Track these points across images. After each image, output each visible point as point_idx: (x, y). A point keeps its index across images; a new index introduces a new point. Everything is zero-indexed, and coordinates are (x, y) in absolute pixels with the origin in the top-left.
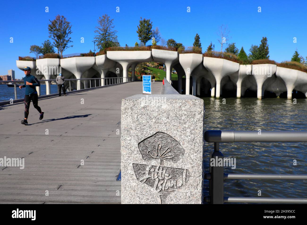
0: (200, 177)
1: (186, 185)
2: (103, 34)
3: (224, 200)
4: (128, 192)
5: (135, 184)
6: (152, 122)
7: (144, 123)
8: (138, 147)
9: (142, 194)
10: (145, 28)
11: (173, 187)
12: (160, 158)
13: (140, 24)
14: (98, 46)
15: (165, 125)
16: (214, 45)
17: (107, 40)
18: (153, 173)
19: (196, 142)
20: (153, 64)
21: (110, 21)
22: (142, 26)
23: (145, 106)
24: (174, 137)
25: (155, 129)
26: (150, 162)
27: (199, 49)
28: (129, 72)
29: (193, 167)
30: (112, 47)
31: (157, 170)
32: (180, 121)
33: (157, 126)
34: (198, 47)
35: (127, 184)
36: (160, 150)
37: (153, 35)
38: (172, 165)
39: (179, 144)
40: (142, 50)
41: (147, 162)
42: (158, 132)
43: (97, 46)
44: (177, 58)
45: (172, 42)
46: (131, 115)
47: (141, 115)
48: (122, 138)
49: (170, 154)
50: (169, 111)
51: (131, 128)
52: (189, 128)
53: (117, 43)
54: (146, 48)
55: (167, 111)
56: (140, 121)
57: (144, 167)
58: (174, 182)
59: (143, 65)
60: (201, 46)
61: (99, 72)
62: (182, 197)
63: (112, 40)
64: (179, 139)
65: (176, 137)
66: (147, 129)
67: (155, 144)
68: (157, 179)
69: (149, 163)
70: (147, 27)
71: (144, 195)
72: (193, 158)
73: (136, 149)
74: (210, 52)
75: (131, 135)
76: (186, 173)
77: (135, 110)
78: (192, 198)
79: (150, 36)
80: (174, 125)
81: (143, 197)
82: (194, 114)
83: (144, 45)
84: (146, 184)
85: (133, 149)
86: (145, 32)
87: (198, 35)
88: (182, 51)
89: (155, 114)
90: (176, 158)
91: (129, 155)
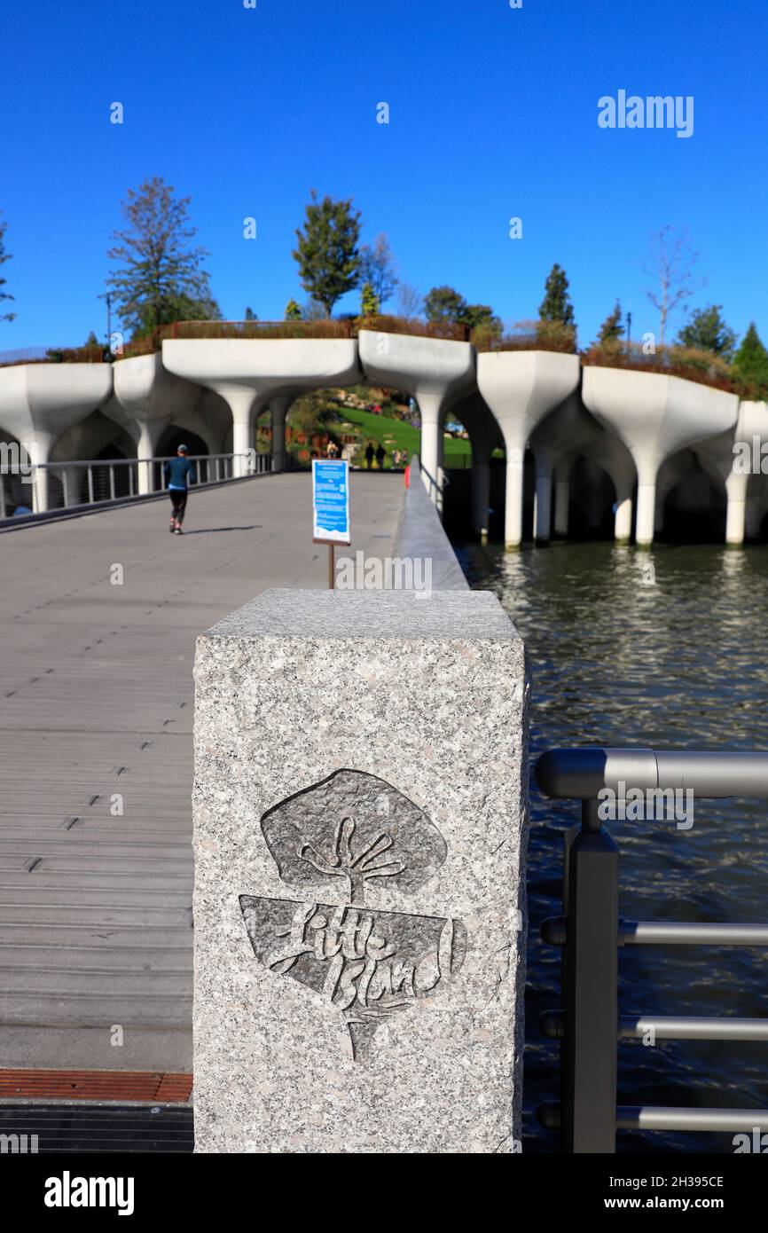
0: (507, 952)
1: (454, 983)
2: (147, 265)
3: (620, 1028)
4: (222, 1011)
5: (247, 978)
6: (316, 728)
7: (285, 733)
8: (263, 829)
9: (275, 1020)
10: (329, 237)
11: (399, 990)
12: (350, 876)
13: (308, 222)
14: (124, 318)
15: (369, 741)
16: (629, 315)
17: (165, 291)
18: (321, 933)
19: (492, 811)
20: (364, 397)
21: (176, 208)
22: (317, 229)
23: (290, 667)
24: (406, 789)
25: (329, 758)
26: (310, 889)
27: (566, 333)
28: (259, 432)
29: (479, 910)
30: (187, 322)
31: (335, 923)
32: (430, 725)
33: (337, 745)
34: (562, 322)
35: (218, 978)
36: (349, 844)
37: (365, 268)
38: (398, 903)
39: (423, 817)
40: (317, 336)
41: (295, 891)
42: (342, 770)
43: (121, 315)
44: (469, 368)
45: (445, 299)
46: (231, 700)
47: (272, 703)
48: (197, 791)
49: (389, 858)
50: (386, 685)
51: (233, 754)
52: (464, 752)
53: (209, 305)
54: (335, 325)
55: (378, 687)
56: (270, 727)
57: (283, 909)
58: (407, 969)
59: (321, 402)
60: (573, 317)
61: (129, 429)
62: (438, 1031)
63: (186, 290)
64: (424, 797)
65: (413, 791)
66: (295, 757)
67: (330, 817)
68: (335, 958)
69: (304, 895)
70: (338, 233)
71: (284, 1020)
72: (479, 876)
73: (253, 837)
74: (612, 347)
75: (231, 780)
76: (451, 934)
77: (250, 684)
78: (476, 1033)
79: (353, 273)
80: (404, 745)
81: (282, 1029)
82: (484, 697)
83: (327, 313)
84: (291, 980)
85: (240, 836)
86: (329, 254)
87: (560, 271)
88: (489, 339)
89: (328, 699)
90: (413, 873)
91: (224, 863)
